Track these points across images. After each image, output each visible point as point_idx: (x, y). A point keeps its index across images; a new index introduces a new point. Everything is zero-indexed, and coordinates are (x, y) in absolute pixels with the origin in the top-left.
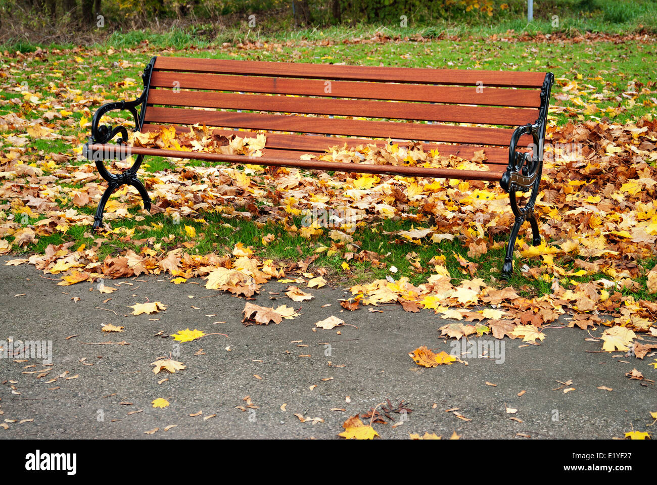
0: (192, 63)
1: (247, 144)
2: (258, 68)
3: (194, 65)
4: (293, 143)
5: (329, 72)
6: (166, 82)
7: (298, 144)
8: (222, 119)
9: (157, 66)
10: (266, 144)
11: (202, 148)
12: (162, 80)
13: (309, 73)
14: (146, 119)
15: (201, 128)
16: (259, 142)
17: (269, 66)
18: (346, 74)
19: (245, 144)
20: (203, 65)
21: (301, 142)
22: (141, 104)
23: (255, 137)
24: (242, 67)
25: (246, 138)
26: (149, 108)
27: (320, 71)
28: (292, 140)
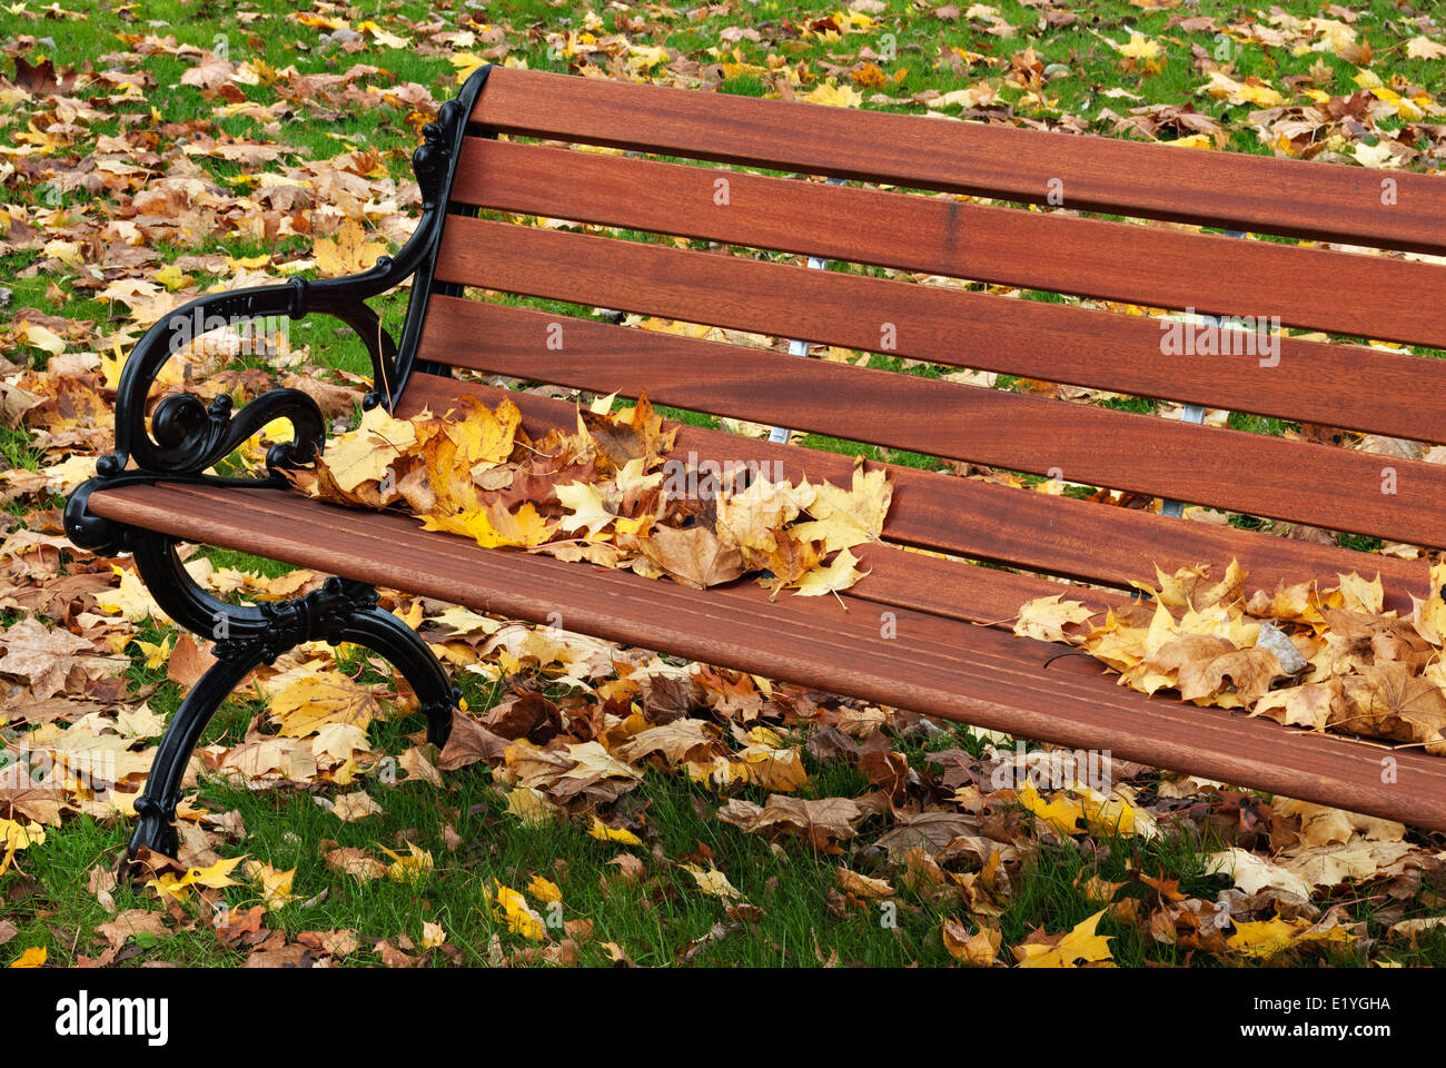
0: (623, 107)
1: (804, 517)
2: (889, 148)
3: (629, 114)
4: (1007, 531)
5: (1199, 186)
6: (513, 189)
7: (1028, 536)
8: (717, 380)
9: (487, 114)
10: (887, 523)
11: (606, 519)
12: (496, 176)
13: (1106, 188)
14: (425, 351)
15: (626, 416)
16: (859, 507)
17: (936, 142)
18: (1276, 203)
19: (793, 515)
20: (662, 122)
21: (1043, 528)
22: (409, 281)
23: (845, 483)
24: (821, 138)
25: (804, 484)
26: (437, 299)
27: (1159, 181)
28: (1004, 516)
